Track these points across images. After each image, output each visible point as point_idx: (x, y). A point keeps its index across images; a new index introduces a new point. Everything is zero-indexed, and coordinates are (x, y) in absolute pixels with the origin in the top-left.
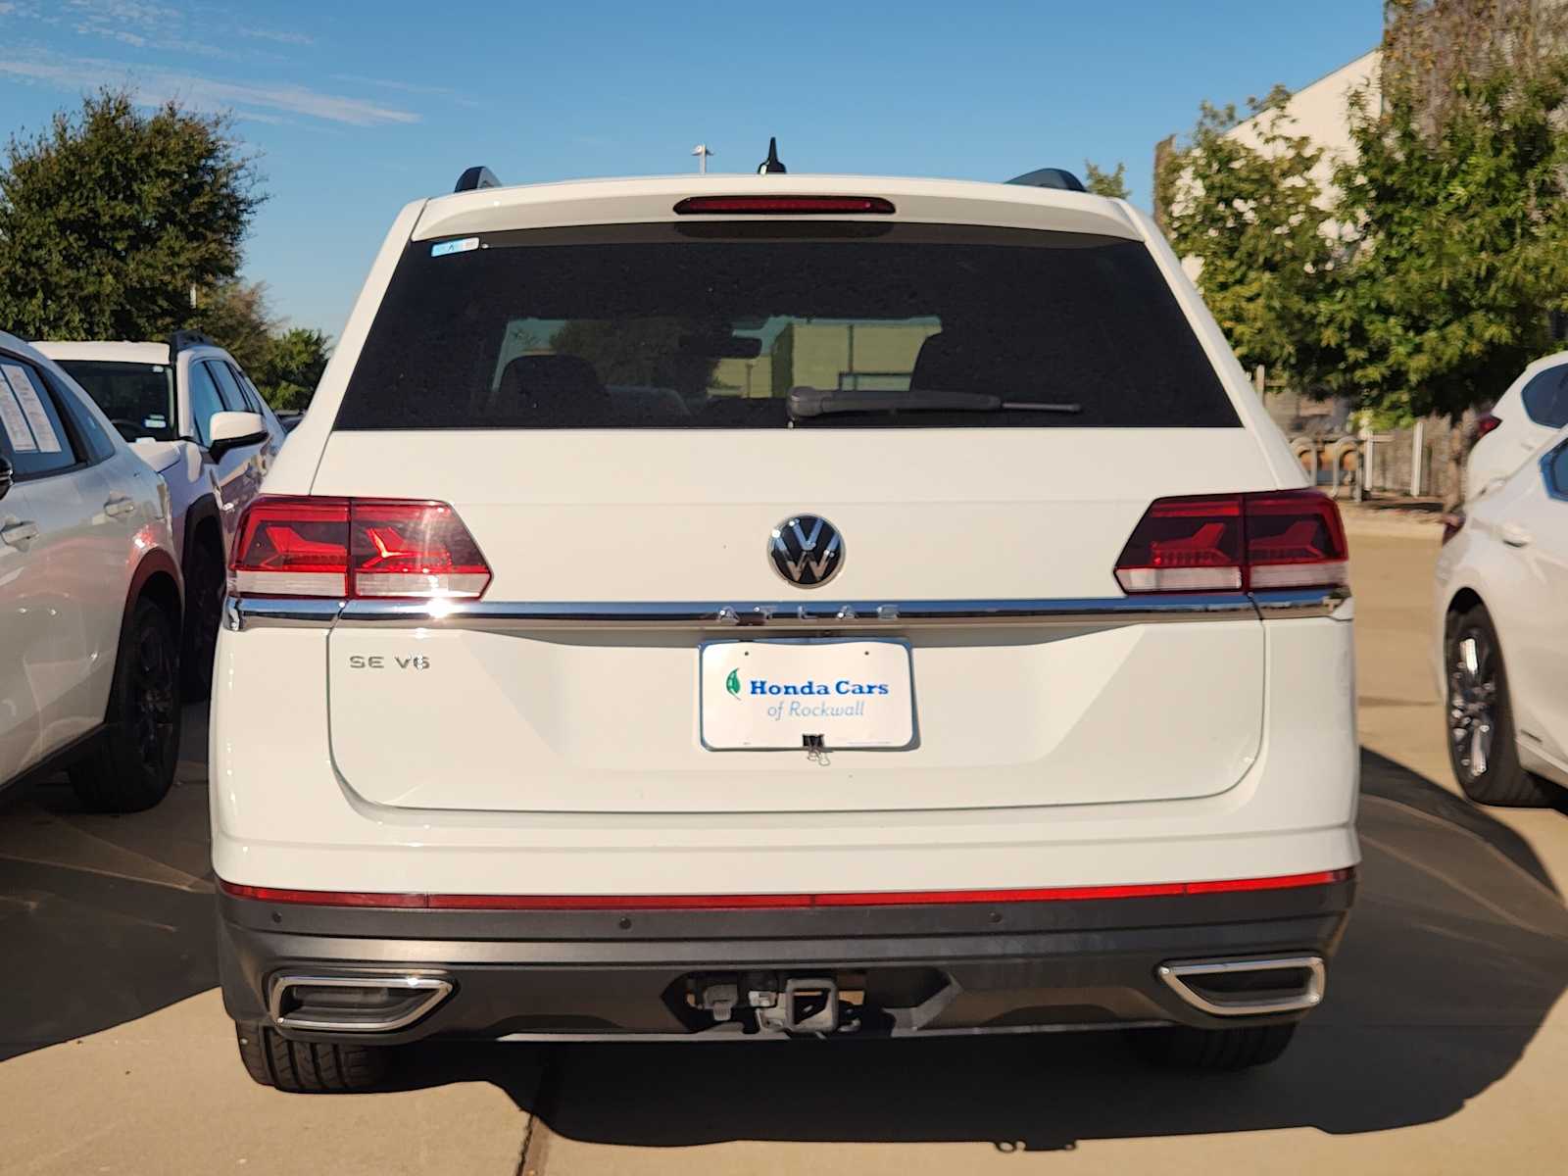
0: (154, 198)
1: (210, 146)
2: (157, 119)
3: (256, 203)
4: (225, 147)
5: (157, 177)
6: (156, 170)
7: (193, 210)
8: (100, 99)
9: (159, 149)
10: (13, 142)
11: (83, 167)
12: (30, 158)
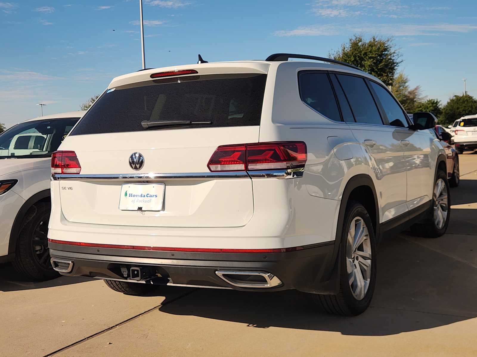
0: (368, 65)
1: (386, 48)
2: (370, 42)
3: (399, 63)
4: (390, 47)
5: (369, 59)
6: (369, 57)
7: (379, 68)
8: (354, 38)
9: (369, 51)
10: (329, 54)
11: (348, 58)
12: (334, 57)
